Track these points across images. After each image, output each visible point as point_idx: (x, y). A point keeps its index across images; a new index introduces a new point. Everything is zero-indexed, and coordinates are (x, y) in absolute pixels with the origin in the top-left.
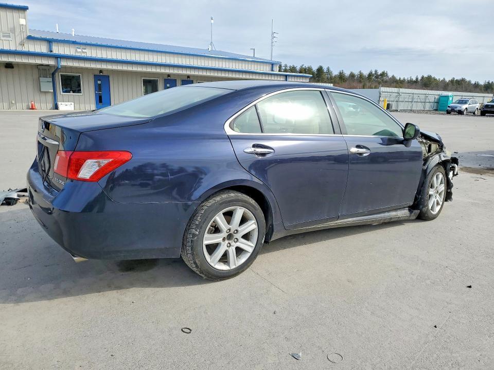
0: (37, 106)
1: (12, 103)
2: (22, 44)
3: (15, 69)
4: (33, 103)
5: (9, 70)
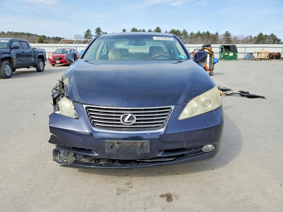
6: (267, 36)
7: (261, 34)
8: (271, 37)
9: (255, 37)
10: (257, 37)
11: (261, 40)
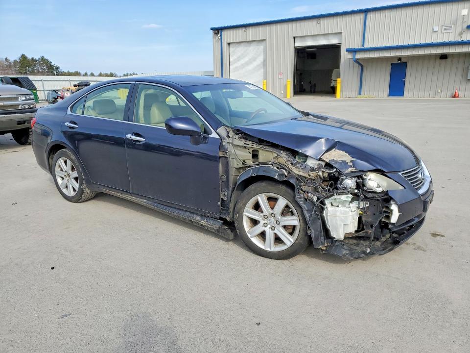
0: (461, 94)
1: (438, 92)
2: (461, 34)
3: (449, 60)
4: (457, 91)
5: (443, 61)
6: (36, 61)
7: (24, 57)
8: (41, 63)
9: (15, 62)
10: (19, 61)
11: (27, 66)
